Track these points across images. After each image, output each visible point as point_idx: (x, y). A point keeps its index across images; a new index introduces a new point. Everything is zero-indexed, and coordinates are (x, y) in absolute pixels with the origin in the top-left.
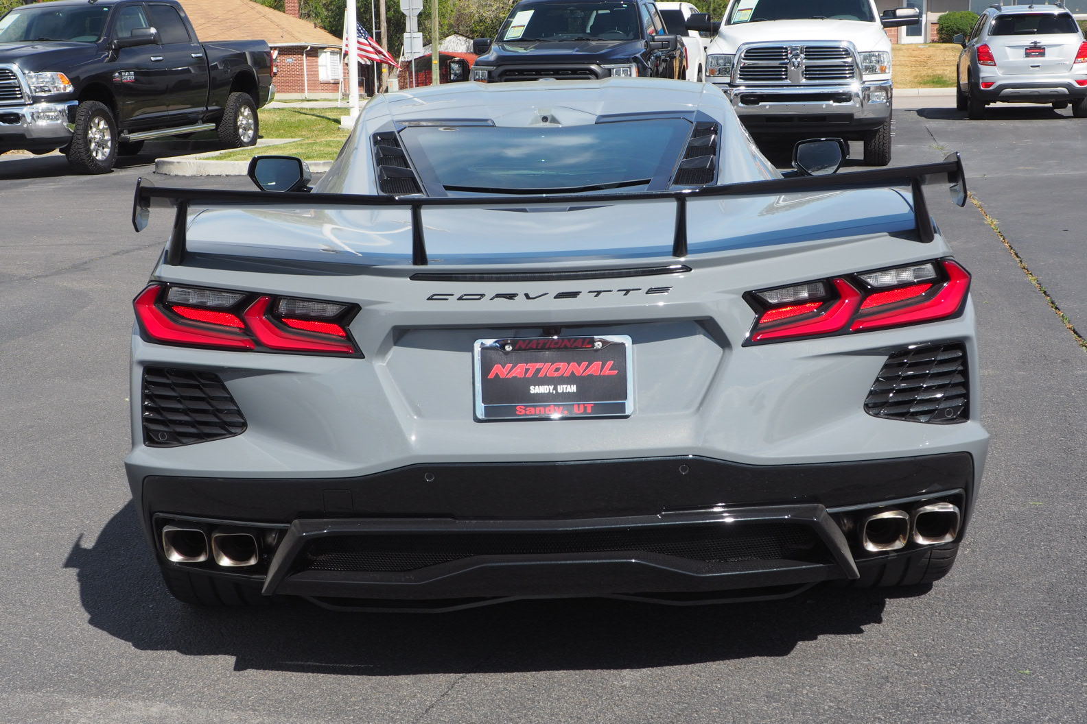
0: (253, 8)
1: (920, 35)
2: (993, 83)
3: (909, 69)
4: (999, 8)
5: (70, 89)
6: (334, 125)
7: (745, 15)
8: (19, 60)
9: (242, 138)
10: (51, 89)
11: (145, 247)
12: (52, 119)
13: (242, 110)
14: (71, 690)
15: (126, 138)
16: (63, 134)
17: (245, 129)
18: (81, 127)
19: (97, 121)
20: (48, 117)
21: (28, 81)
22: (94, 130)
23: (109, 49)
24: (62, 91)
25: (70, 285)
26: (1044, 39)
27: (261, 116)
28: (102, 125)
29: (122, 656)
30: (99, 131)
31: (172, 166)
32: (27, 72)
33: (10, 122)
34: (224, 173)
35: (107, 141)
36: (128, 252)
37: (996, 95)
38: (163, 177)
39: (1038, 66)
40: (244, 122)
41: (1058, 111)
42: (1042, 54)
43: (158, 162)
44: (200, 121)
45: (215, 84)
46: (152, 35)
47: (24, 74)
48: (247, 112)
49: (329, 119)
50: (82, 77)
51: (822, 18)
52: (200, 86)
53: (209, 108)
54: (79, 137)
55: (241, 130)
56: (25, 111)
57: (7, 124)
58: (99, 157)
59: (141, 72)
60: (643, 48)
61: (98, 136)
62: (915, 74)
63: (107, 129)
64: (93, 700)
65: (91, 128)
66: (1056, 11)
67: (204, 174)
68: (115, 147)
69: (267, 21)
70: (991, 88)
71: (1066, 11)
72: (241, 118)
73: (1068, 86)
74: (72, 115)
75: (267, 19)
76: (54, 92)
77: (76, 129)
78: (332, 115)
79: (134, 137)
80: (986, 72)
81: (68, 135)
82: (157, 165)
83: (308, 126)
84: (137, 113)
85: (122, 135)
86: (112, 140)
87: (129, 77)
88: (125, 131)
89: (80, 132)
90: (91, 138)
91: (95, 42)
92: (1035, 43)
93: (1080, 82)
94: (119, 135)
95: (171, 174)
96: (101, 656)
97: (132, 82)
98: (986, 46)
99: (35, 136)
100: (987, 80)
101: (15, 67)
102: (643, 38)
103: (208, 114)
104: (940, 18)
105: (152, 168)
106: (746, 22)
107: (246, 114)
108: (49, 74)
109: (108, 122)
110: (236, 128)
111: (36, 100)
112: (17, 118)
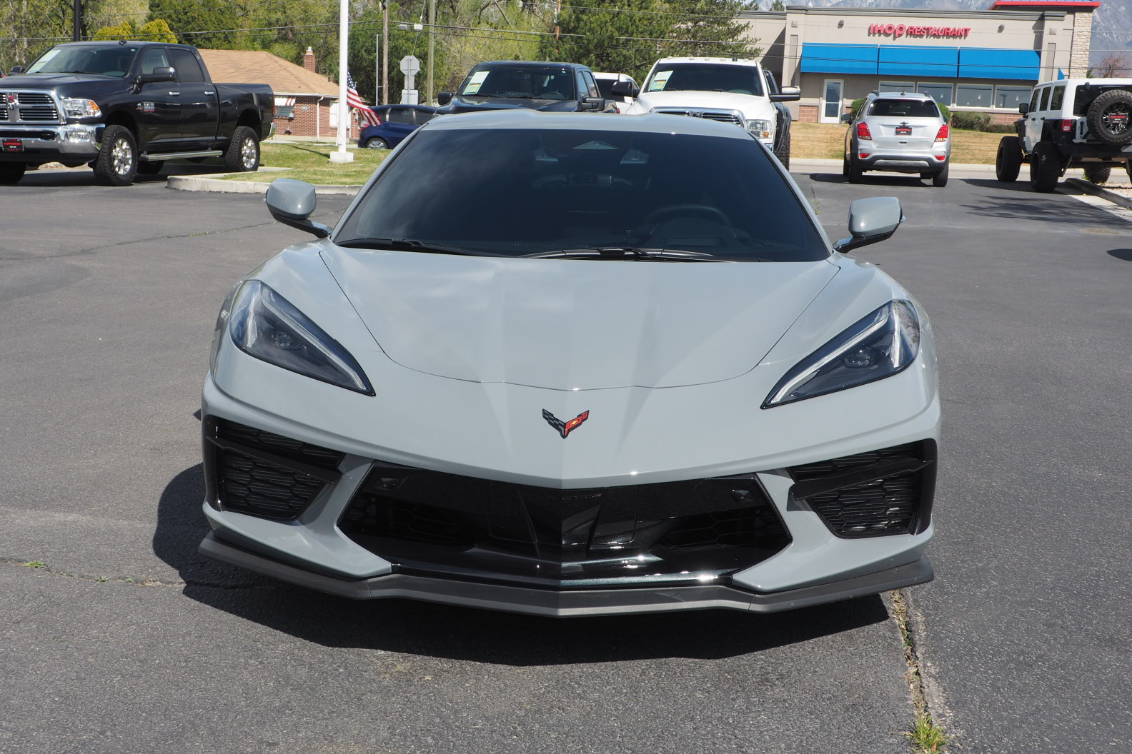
0: (276, 62)
1: (837, 116)
2: (868, 155)
3: (825, 144)
4: (877, 94)
5: (98, 114)
6: (324, 159)
7: (660, 85)
8: (57, 88)
9: (245, 165)
10: (83, 113)
11: (145, 240)
12: (82, 138)
13: (247, 141)
14: (13, 505)
15: (145, 158)
16: (91, 151)
17: (248, 157)
18: (106, 147)
19: (120, 142)
20: (79, 136)
21: (63, 105)
22: (118, 149)
23: (133, 83)
24: (92, 115)
25: (75, 263)
26: (911, 121)
27: (262, 148)
28: (125, 146)
29: (55, 488)
30: (122, 151)
31: (181, 183)
32: (63, 97)
33: (47, 138)
34: (223, 190)
35: (128, 159)
36: (130, 243)
37: (871, 164)
38: (173, 191)
39: (905, 143)
40: (248, 151)
41: (923, 181)
42: (909, 133)
43: (170, 178)
44: (210, 148)
45: (224, 118)
46: (171, 73)
47: (60, 99)
48: (250, 143)
49: (321, 154)
50: (110, 105)
51: (721, 91)
52: (212, 119)
53: (218, 138)
54: (105, 154)
55: (244, 158)
56: (60, 130)
57: (44, 141)
58: (121, 172)
59: (160, 105)
60: (576, 106)
61: (120, 154)
62: (830, 148)
63: (128, 149)
64: (28, 511)
65: (115, 147)
66: (923, 99)
67: (208, 190)
68: (135, 166)
69: (288, 74)
70: (867, 158)
71: (931, 99)
72: (245, 147)
73: (928, 160)
74: (99, 135)
75: (288, 71)
76: (85, 116)
77: (103, 148)
78: (323, 151)
79: (152, 157)
80: (864, 145)
81: (95, 152)
82: (169, 181)
83: (303, 158)
84: (157, 137)
85: (142, 155)
86: (133, 158)
87: (149, 107)
88: (145, 152)
89: (105, 150)
90: (115, 156)
91: (122, 77)
92: (904, 123)
93: (939, 158)
94: (139, 155)
95: (180, 189)
96: (40, 486)
97: (153, 112)
98: (864, 123)
99: (67, 151)
100: (864, 152)
101: (53, 93)
102: (576, 99)
103: (216, 143)
104: (853, 104)
105: (165, 184)
106: (660, 90)
107: (249, 145)
108: (81, 100)
109: (130, 143)
110: (241, 156)
111: (70, 122)
112: (53, 135)
